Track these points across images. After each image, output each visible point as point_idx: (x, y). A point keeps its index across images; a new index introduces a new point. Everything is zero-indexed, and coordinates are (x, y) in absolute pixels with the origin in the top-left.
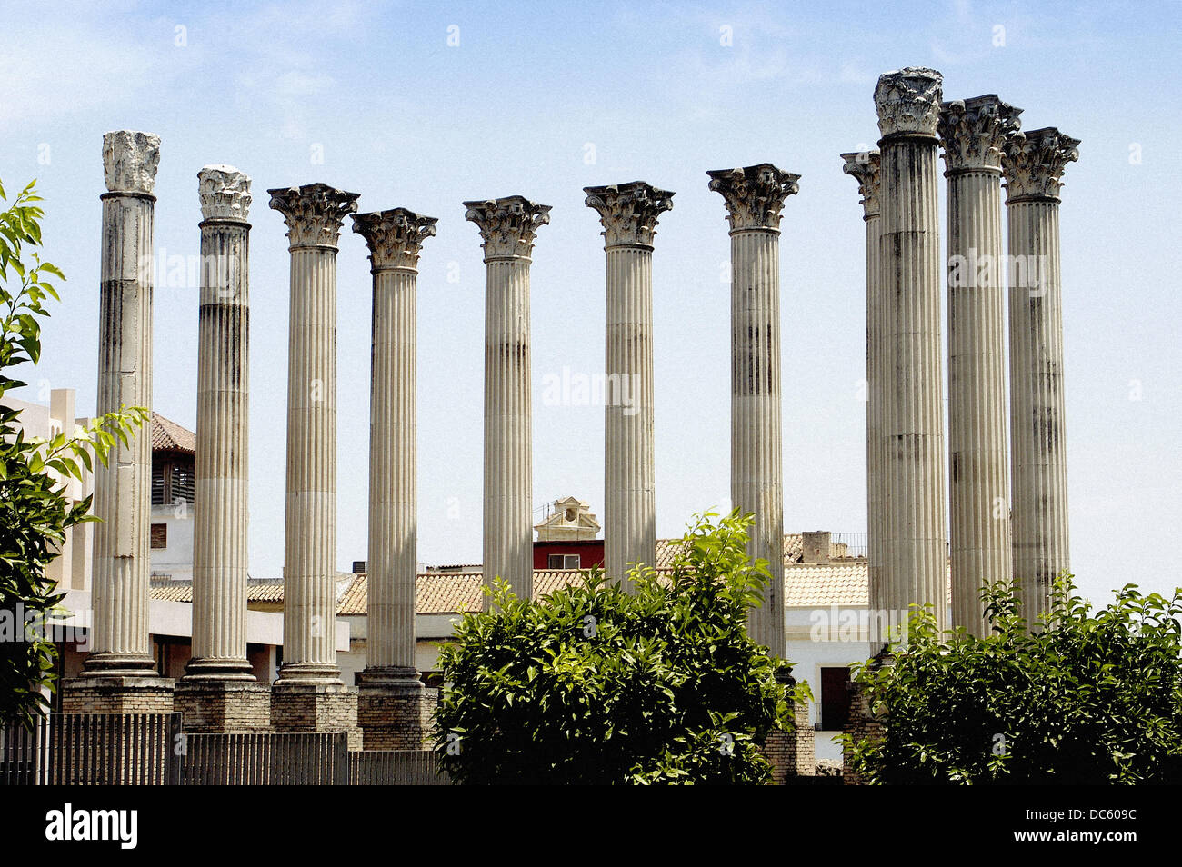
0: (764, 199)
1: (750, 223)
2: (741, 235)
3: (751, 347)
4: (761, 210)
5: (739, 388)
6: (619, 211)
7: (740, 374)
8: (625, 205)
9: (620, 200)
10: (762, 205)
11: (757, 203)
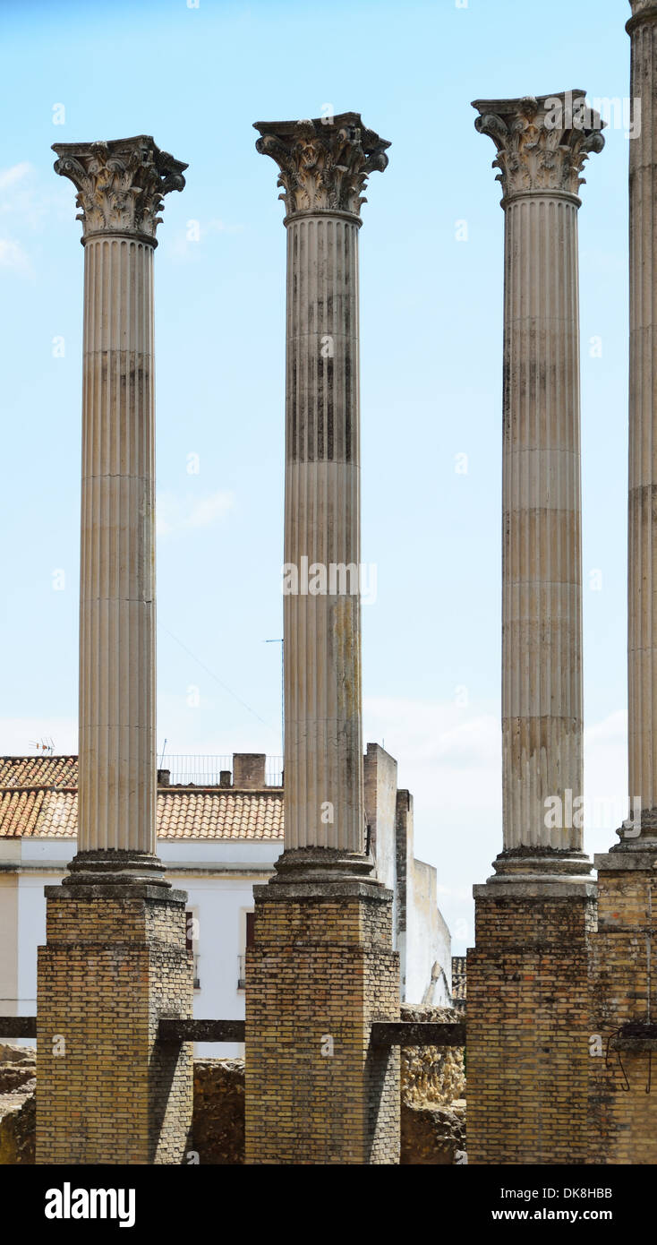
0: (344, 169)
1: (322, 203)
2: (306, 221)
3: (320, 390)
4: (338, 185)
5: (302, 448)
6: (109, 181)
7: (302, 428)
8: (119, 173)
9: (110, 164)
10: (340, 178)
11: (333, 174)
